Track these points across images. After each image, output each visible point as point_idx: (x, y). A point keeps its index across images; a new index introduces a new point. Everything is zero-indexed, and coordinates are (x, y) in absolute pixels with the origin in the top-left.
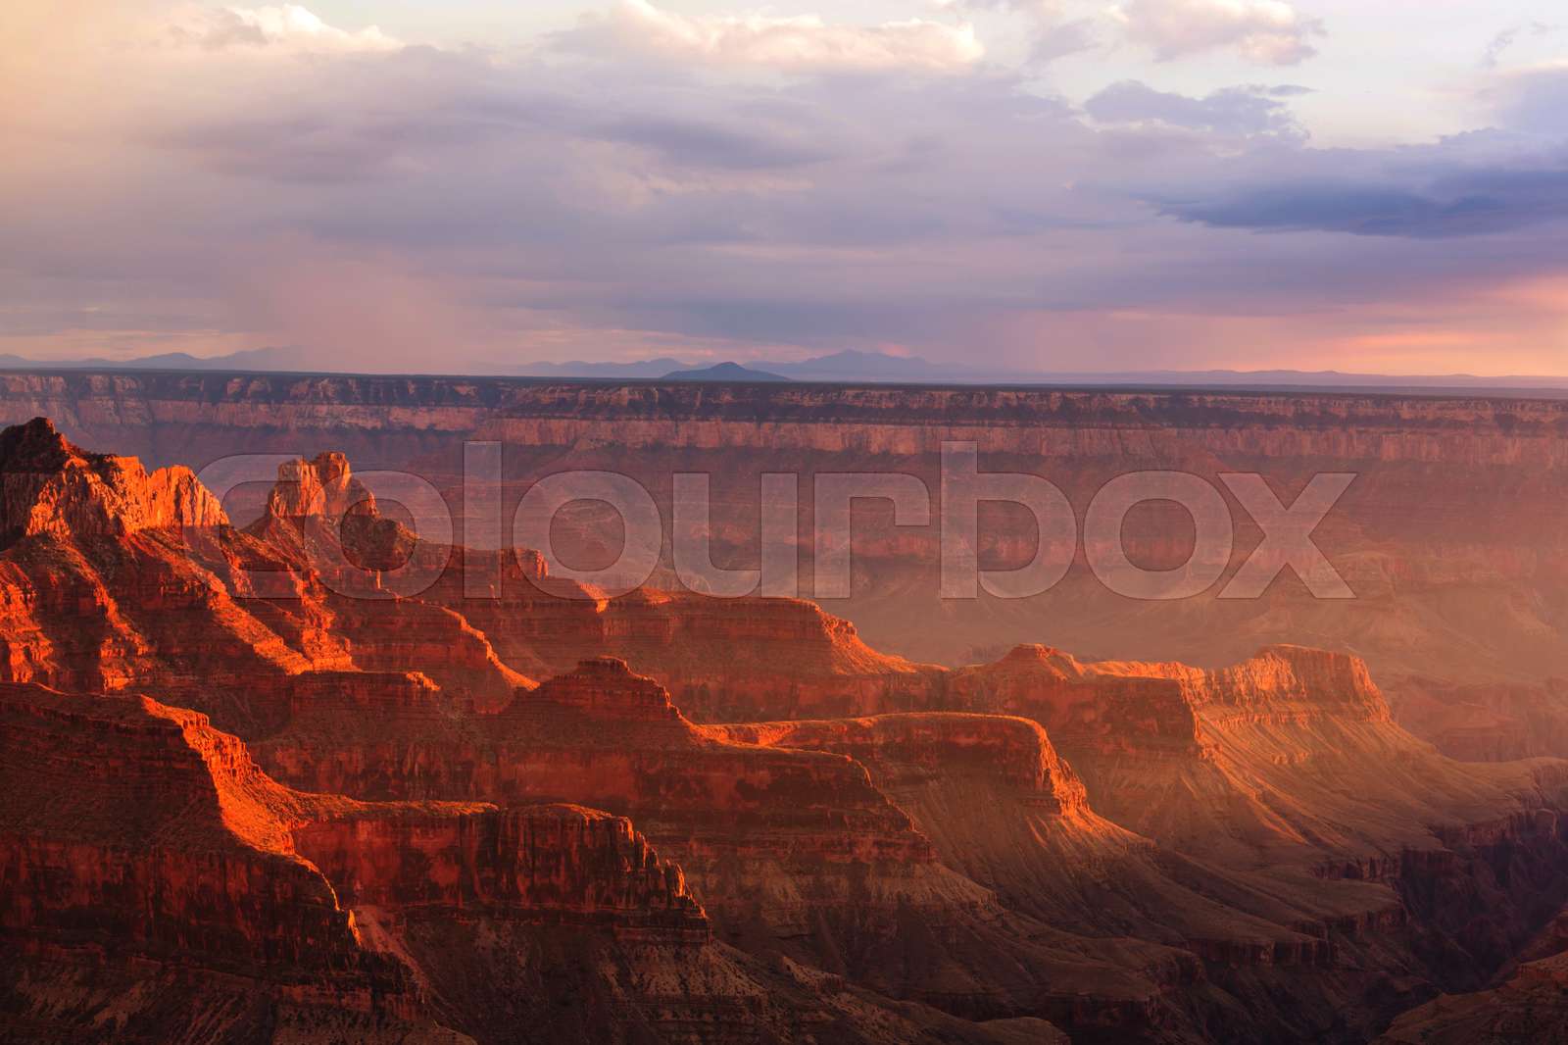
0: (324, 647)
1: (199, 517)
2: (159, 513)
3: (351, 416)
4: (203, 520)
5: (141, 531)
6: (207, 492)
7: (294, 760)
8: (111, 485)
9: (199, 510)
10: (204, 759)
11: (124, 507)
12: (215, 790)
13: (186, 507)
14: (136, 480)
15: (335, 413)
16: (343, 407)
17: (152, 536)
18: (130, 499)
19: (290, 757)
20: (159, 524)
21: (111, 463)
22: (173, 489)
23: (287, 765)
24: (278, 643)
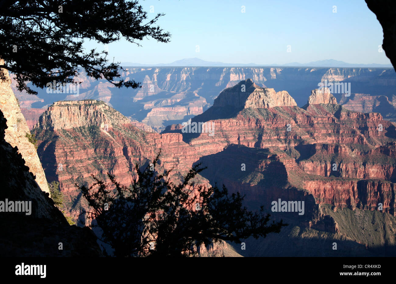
0: (320, 138)
1: (289, 104)
2: (279, 103)
3: (337, 78)
4: (290, 105)
5: (274, 107)
6: (291, 97)
7: (311, 166)
8: (266, 95)
9: (289, 102)
10: (284, 164)
11: (269, 101)
12: (287, 173)
13: (286, 101)
14: (273, 94)
15: (333, 78)
16: (335, 76)
17: (277, 109)
18: (271, 99)
19: (310, 165)
20: (279, 106)
21: (267, 90)
22: (283, 97)
23: (309, 167)
24: (308, 136)
